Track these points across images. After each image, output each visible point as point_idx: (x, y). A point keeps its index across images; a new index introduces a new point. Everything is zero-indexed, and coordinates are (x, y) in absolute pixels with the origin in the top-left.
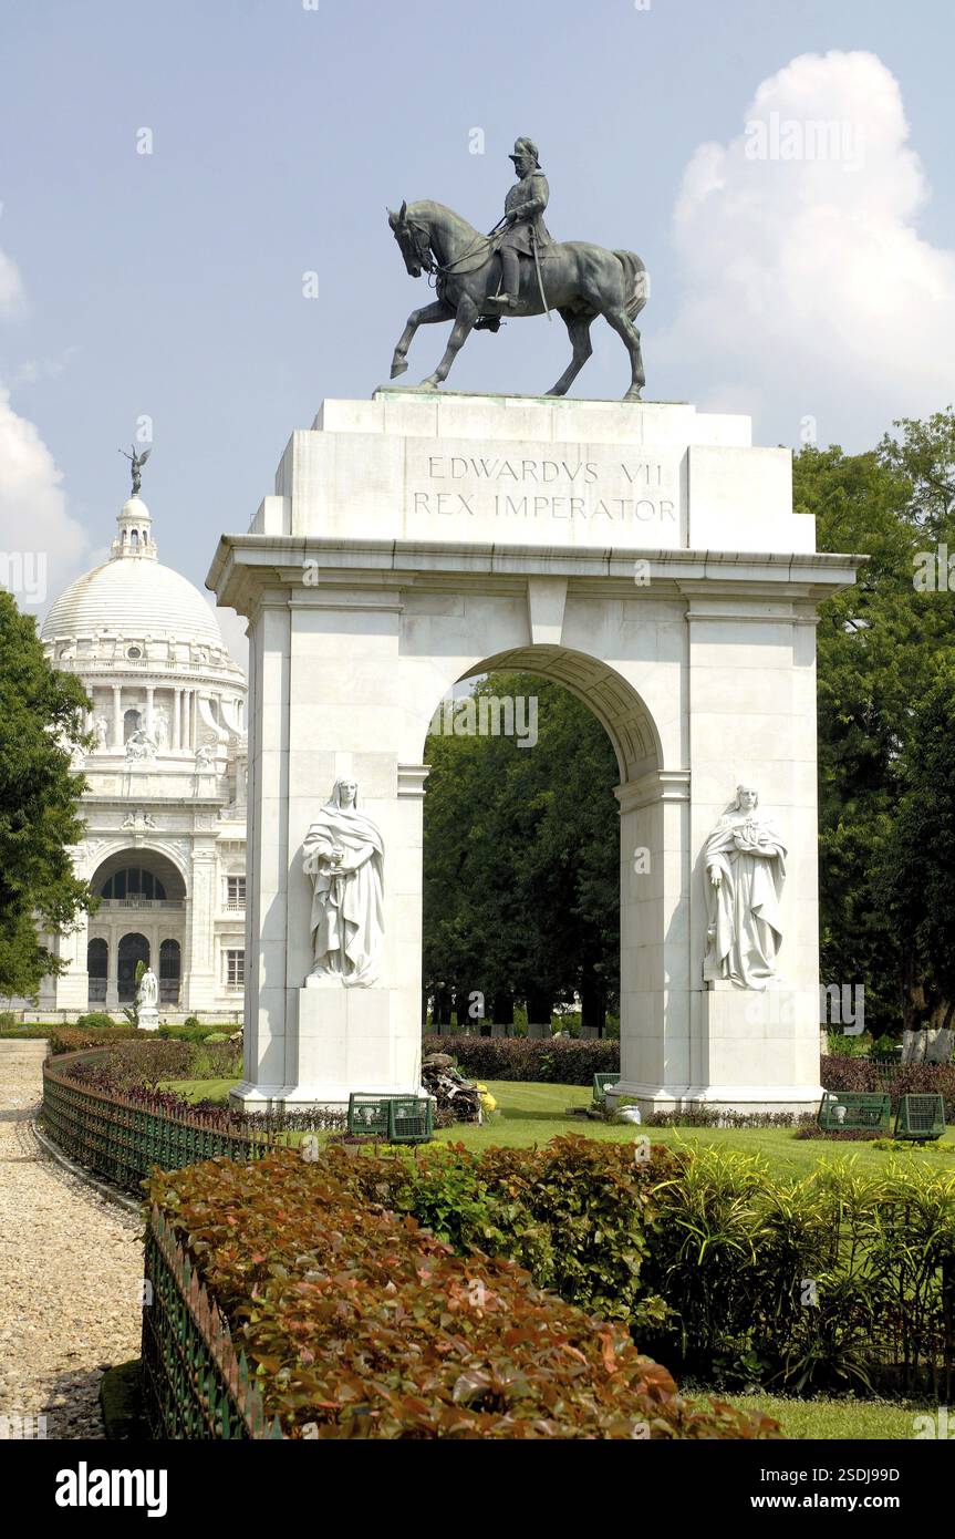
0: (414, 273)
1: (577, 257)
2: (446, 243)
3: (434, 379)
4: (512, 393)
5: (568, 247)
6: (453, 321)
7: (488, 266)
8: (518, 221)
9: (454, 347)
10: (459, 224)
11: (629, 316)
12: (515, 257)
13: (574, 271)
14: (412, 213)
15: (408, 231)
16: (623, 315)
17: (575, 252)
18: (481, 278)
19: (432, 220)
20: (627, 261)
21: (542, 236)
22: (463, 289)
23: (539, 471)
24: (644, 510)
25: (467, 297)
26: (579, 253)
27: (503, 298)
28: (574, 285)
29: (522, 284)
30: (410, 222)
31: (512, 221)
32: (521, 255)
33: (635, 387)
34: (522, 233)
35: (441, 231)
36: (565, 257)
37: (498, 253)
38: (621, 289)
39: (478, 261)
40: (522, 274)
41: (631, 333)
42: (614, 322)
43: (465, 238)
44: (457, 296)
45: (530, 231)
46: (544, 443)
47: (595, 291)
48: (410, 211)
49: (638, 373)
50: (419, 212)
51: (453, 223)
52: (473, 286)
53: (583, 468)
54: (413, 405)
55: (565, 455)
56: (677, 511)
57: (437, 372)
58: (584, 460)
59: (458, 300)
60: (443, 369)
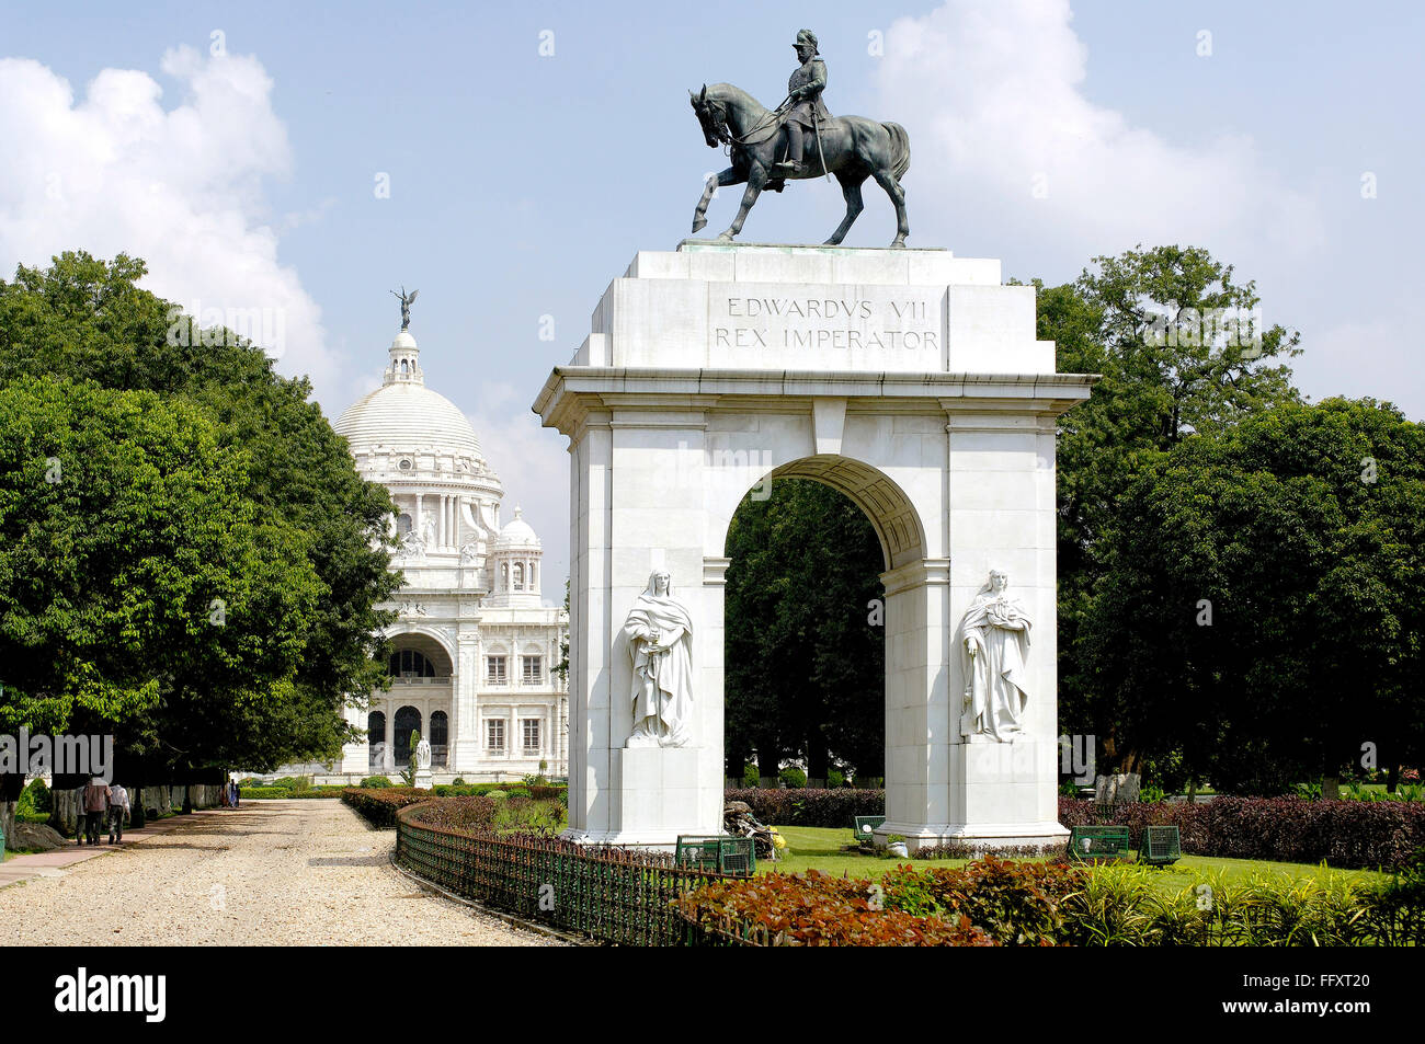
0: (713, 144)
1: (851, 129)
2: (740, 119)
3: (730, 232)
4: (797, 243)
5: (844, 121)
6: (746, 183)
7: (776, 138)
8: (801, 99)
9: (747, 206)
10: (750, 102)
11: (896, 177)
12: (799, 129)
13: (849, 141)
14: (711, 93)
15: (708, 109)
16: (890, 177)
17: (850, 124)
18: (770, 147)
19: (728, 99)
20: (893, 131)
21: (822, 112)
22: (754, 157)
23: (821, 309)
24: (911, 340)
25: (757, 164)
26: (853, 126)
27: (790, 164)
28: (849, 153)
29: (805, 151)
30: (709, 102)
31: (795, 100)
32: (805, 128)
33: (901, 236)
34: (805, 108)
35: (735, 109)
36: (842, 129)
37: (785, 128)
38: (888, 154)
39: (768, 133)
40: (805, 143)
41: (897, 192)
43: (758, 113)
44: (749, 163)
45: (812, 107)
46: (827, 285)
47: (866, 157)
48: (709, 92)
49: (903, 225)
50: (716, 92)
51: (745, 102)
52: (763, 154)
53: (859, 306)
54: (713, 254)
55: (844, 294)
56: (938, 340)
57: (733, 227)
58: (860, 300)
59: (750, 166)
60: (738, 224)
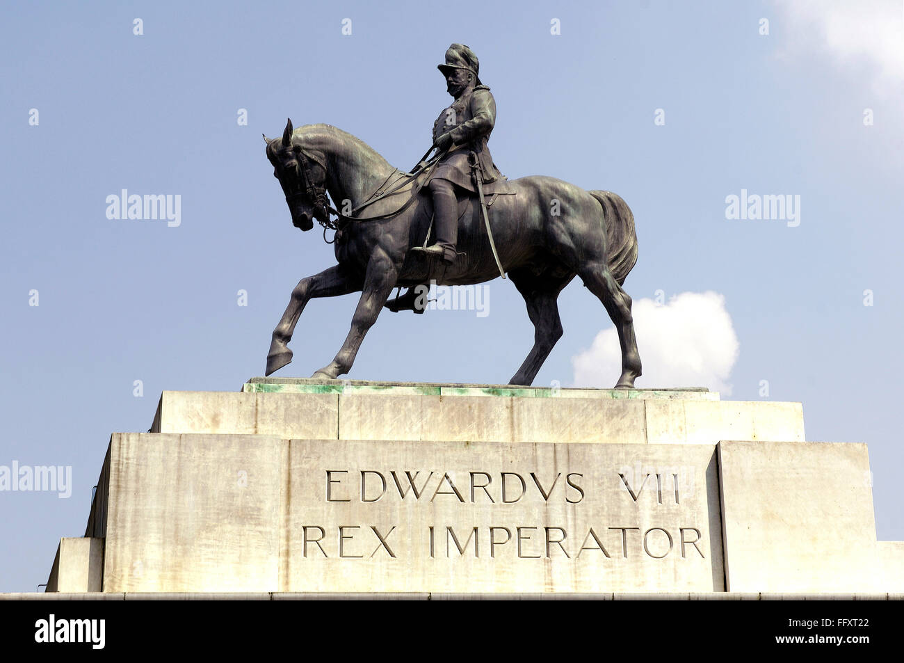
0: (303, 223)
1: (539, 194)
2: (351, 180)
3: (332, 369)
5: (526, 183)
6: (359, 293)
7: (412, 209)
8: (453, 148)
9: (362, 324)
10: (369, 155)
11: (616, 276)
12: (450, 192)
13: (535, 213)
14: (300, 136)
15: (295, 162)
16: (606, 274)
17: (536, 187)
18: (400, 224)
19: (329, 147)
20: (607, 203)
21: (489, 168)
22: (375, 241)
23: (495, 487)
24: (657, 543)
25: (381, 252)
26: (542, 189)
27: (436, 248)
28: (535, 233)
29: (461, 232)
30: (297, 149)
31: (444, 148)
32: (460, 193)
33: (628, 376)
34: (460, 162)
35: (342, 164)
36: (523, 196)
37: (427, 193)
38: (602, 238)
39: (399, 202)
40: (461, 218)
41: (619, 299)
42: (595, 285)
43: (380, 173)
44: (366, 253)
45: (471, 160)
46: (503, 445)
47: (565, 239)
48: (298, 134)
49: (632, 356)
50: (311, 136)
51: (360, 152)
52: (390, 236)
53: (562, 481)
54: (299, 396)
55: (535, 461)
56: (706, 542)
57: (338, 361)
58: (564, 471)
59: (369, 257)
60: (346, 355)
